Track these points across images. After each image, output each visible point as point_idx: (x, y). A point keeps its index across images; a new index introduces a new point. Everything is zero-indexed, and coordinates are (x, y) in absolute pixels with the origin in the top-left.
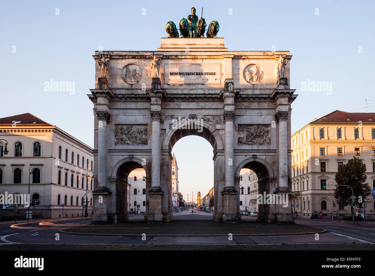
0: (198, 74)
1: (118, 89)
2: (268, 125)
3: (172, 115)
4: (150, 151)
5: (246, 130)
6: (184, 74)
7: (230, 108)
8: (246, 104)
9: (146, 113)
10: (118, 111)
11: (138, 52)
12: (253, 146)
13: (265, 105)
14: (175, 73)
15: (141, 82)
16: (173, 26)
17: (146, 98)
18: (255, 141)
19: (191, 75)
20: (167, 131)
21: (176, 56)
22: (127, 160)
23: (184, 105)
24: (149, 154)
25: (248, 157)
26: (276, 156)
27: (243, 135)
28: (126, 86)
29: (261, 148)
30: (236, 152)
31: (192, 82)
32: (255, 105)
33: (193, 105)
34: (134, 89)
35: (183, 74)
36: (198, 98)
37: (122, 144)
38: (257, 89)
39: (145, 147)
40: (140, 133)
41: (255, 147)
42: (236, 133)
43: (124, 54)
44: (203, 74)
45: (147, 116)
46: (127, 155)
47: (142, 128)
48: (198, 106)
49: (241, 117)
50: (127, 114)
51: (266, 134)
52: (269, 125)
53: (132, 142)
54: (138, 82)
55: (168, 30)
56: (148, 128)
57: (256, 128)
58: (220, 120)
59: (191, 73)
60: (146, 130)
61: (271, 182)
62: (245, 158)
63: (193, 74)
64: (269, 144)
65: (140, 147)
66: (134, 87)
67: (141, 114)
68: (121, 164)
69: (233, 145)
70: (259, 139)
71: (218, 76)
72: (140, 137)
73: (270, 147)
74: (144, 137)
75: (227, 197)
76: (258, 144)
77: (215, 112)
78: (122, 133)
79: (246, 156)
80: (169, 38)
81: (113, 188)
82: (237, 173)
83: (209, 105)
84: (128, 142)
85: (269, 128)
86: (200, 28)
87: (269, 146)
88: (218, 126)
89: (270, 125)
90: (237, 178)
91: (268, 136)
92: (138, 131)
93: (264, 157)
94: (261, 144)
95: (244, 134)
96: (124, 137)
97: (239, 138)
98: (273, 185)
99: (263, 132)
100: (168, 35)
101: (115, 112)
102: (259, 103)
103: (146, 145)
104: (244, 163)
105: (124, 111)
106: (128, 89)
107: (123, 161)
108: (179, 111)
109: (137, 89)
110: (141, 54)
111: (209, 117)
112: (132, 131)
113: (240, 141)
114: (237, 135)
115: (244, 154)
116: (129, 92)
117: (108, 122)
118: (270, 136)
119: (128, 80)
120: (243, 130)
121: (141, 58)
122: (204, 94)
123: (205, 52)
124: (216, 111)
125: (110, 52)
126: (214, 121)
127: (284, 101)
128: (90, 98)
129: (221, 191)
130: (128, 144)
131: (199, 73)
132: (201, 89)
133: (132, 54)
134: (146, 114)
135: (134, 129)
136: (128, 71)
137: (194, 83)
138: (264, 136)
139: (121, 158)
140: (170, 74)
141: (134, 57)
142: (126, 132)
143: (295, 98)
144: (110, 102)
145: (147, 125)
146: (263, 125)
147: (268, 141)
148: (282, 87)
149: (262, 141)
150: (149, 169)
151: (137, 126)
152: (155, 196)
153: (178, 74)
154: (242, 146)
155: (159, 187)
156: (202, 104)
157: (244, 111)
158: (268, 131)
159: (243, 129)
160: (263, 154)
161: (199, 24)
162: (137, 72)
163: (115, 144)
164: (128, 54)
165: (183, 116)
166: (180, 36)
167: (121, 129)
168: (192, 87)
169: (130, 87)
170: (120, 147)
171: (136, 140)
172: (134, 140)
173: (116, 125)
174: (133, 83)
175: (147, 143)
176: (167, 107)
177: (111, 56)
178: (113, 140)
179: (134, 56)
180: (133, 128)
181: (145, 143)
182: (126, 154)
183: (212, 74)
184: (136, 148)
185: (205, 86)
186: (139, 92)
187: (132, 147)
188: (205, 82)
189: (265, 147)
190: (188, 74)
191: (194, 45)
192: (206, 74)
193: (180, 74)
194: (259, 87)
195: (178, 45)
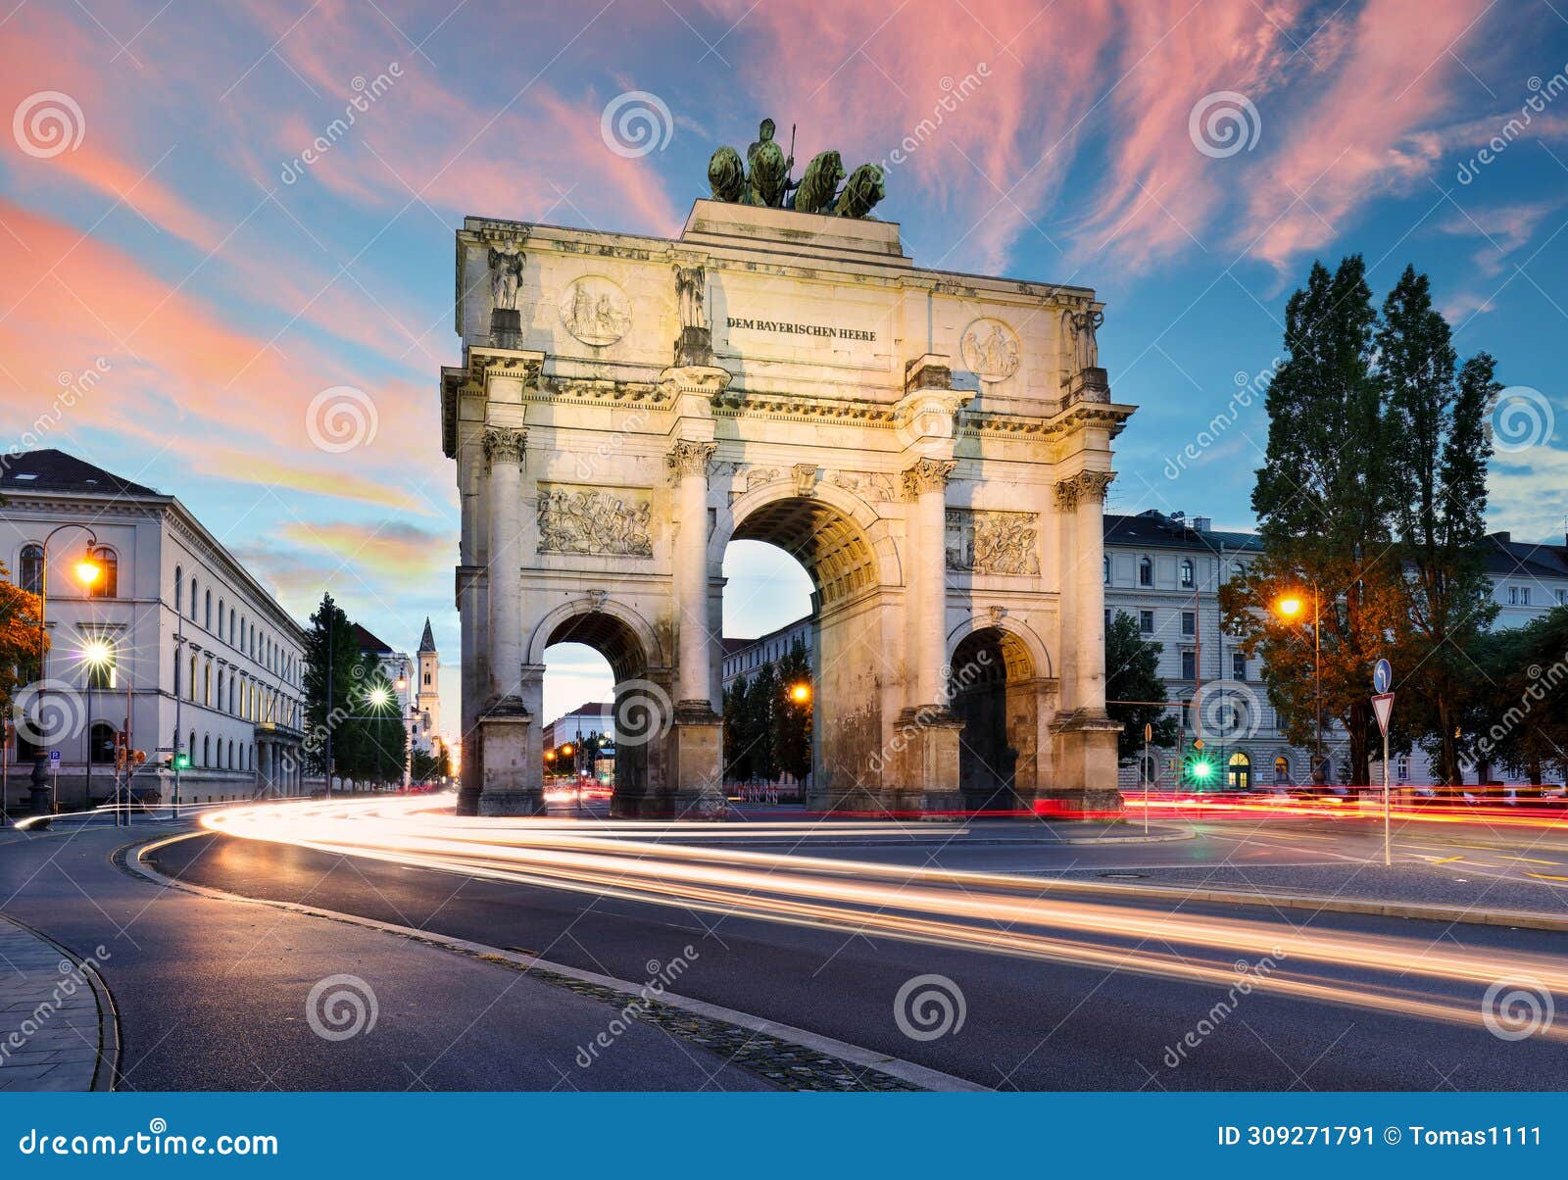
0: (819, 331)
2: (1032, 514)
3: (735, 463)
4: (660, 580)
5: (967, 529)
6: (775, 327)
7: (935, 451)
8: (966, 446)
9: (649, 449)
12: (990, 579)
14: (745, 321)
15: (630, 341)
16: (735, 163)
17: (651, 394)
18: (996, 564)
19: (796, 332)
20: (720, 514)
21: (751, 265)
22: (582, 608)
23: (774, 430)
24: (657, 589)
25: (975, 614)
26: (1053, 612)
27: (959, 542)
28: (579, 349)
29: (1013, 584)
31: (801, 356)
32: (996, 449)
33: (804, 433)
34: (606, 364)
35: (772, 328)
36: (823, 412)
37: (562, 550)
38: (1001, 398)
39: (641, 565)
40: (624, 518)
41: (996, 583)
43: (572, 236)
44: (835, 335)
45: (650, 460)
46: (580, 591)
47: (632, 499)
48: (821, 437)
49: (953, 486)
50: (581, 449)
51: (1025, 543)
52: (1035, 516)
53: (597, 548)
56: (656, 499)
57: (997, 523)
58: (890, 491)
59: (796, 326)
60: (646, 508)
61: (1042, 693)
62: (965, 615)
63: (802, 330)
64: (1036, 573)
65: (626, 565)
66: (604, 355)
67: (627, 453)
68: (558, 621)
70: (1007, 558)
71: (882, 347)
72: (626, 531)
73: (1039, 586)
74: (639, 531)
76: (1004, 574)
77: (875, 463)
78: (561, 513)
79: (969, 610)
81: (533, 703)
83: (856, 436)
84: (584, 545)
85: (1035, 526)
86: (826, 181)
87: (1036, 581)
88: (884, 510)
89: (1037, 514)
91: (1031, 551)
92: (619, 509)
93: (1023, 616)
94: (1013, 574)
95: (961, 537)
96: (570, 526)
97: (949, 552)
98: (1048, 703)
99: (1018, 536)
102: (1008, 444)
103: (648, 559)
104: (963, 632)
105: (572, 437)
106: (585, 361)
107: (566, 612)
108: (758, 450)
109: (616, 365)
110: (630, 243)
111: (854, 476)
112: (597, 507)
113: (951, 563)
115: (969, 603)
116: (590, 371)
117: (521, 468)
118: (1037, 549)
119: (584, 328)
120: (959, 529)
121: (629, 256)
122: (843, 399)
124: (879, 459)
125: (519, 226)
126: (873, 490)
127: (1096, 441)
129: (892, 721)
130: (583, 552)
131: (822, 330)
132: (832, 383)
133: (597, 240)
134: (649, 454)
135: (606, 501)
136: (582, 300)
137: (807, 361)
138: (1020, 548)
139: (561, 599)
140: (729, 322)
141: (604, 252)
142: (577, 511)
145: (648, 489)
146: (1017, 513)
147: (1033, 565)
148: (1092, 396)
149: (1016, 564)
151: (617, 494)
152: (697, 734)
153: (755, 326)
154: (955, 577)
155: (708, 704)
156: (835, 433)
157: (965, 464)
158: (1032, 534)
159: (958, 524)
160: (1020, 604)
161: (822, 169)
162: (615, 306)
163: (539, 550)
164: (586, 238)
165: (772, 468)
167: (560, 497)
169: (589, 354)
170: (557, 561)
171: (612, 540)
172: (607, 540)
173: (540, 483)
174: (601, 342)
175: (651, 554)
178: (531, 535)
179: (606, 249)
180: (599, 499)
181: (644, 551)
182: (576, 585)
183: (865, 336)
184: (615, 565)
185: (842, 376)
186: (623, 374)
187: (599, 564)
188: (843, 360)
189: (1025, 584)
190: (789, 329)
191: (807, 235)
192: (844, 334)
193: (761, 326)
194: (1007, 393)
195: (753, 229)
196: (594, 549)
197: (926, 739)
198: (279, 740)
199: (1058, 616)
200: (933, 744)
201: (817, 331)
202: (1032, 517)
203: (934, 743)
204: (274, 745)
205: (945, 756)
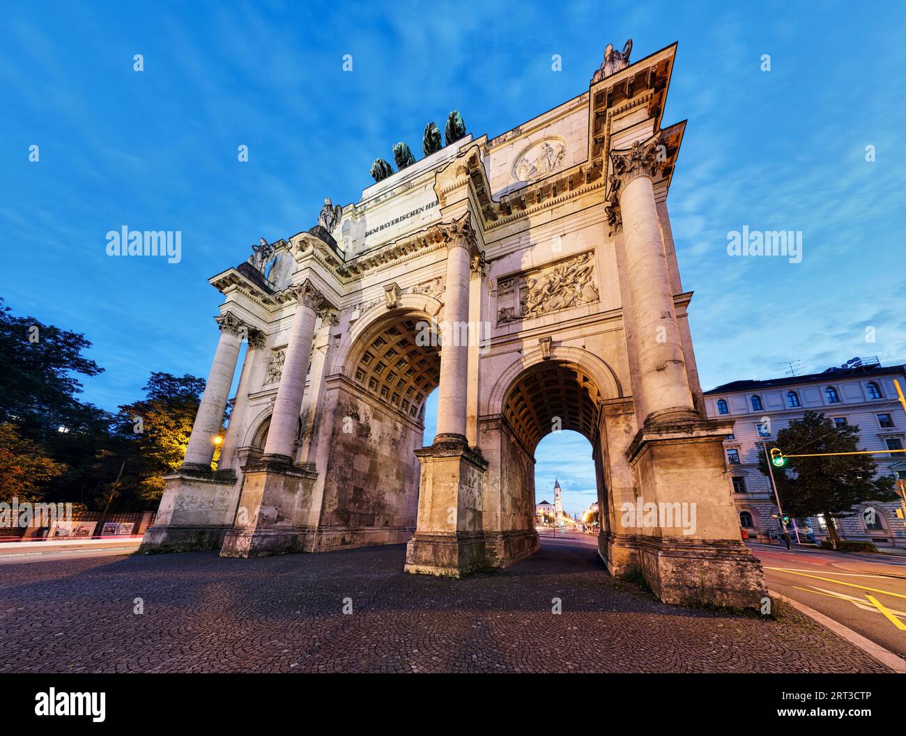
0: (414, 213)
2: (587, 253)
5: (520, 289)
7: (454, 216)
13: (574, 206)
25: (524, 352)
26: (619, 329)
27: (512, 302)
29: (566, 315)
32: (543, 217)
37: (272, 381)
41: (548, 321)
42: (493, 300)
44: (423, 210)
49: (504, 260)
52: (590, 254)
57: (551, 274)
59: (401, 217)
61: (612, 416)
62: (517, 357)
64: (595, 300)
68: (261, 419)
70: (559, 297)
73: (598, 308)
76: (556, 311)
78: (278, 363)
79: (519, 351)
82: (491, 403)
85: (590, 262)
87: (594, 307)
89: (593, 251)
90: (491, 418)
91: (590, 283)
93: (579, 343)
94: (566, 308)
95: (514, 297)
97: (501, 312)
98: (623, 427)
99: (572, 277)
102: (555, 210)
104: (513, 372)
105: (286, 322)
107: (264, 416)
108: (369, 291)
113: (503, 319)
114: (496, 306)
115: (515, 346)
118: (594, 280)
120: (513, 291)
126: (439, 287)
138: (575, 285)
139: (265, 407)
146: (572, 259)
147: (590, 294)
149: (570, 300)
154: (507, 327)
156: (416, 263)
157: (514, 240)
158: (588, 271)
159: (511, 288)
160: (576, 332)
167: (280, 355)
170: (268, 387)
173: (273, 350)
176: (353, 291)
178: (263, 377)
189: (582, 311)
190: (397, 221)
193: (382, 228)
197: (422, 471)
199: (623, 332)
200: (429, 477)
202: (587, 256)
203: (431, 475)
205: (442, 490)
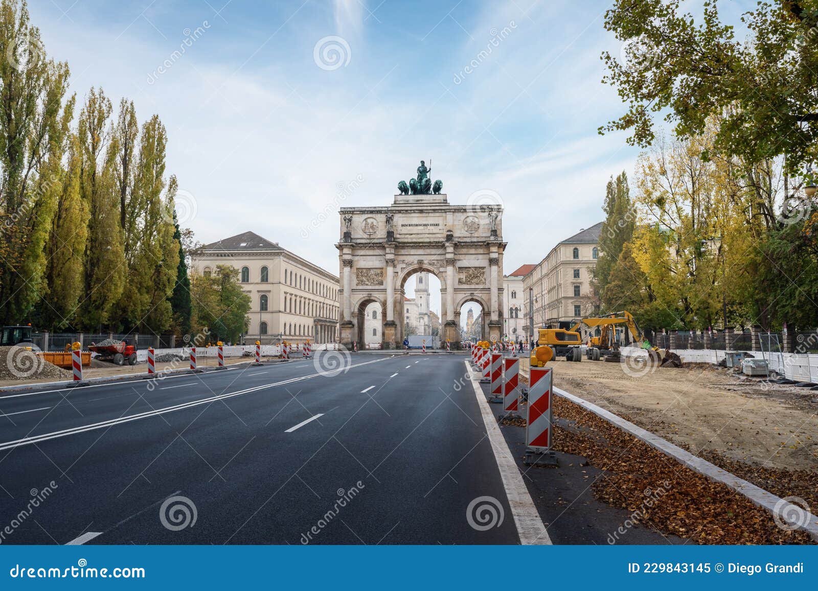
1: (357, 239)
3: (403, 260)
4: (385, 290)
5: (465, 272)
6: (413, 225)
7: (449, 256)
8: (464, 251)
10: (358, 257)
11: (375, 207)
12: (471, 285)
13: (481, 251)
14: (406, 224)
15: (377, 233)
16: (404, 185)
17: (381, 246)
18: (472, 282)
20: (399, 274)
21: (407, 211)
22: (366, 297)
23: (413, 252)
24: (384, 293)
25: (466, 295)
26: (489, 293)
27: (463, 276)
28: (366, 236)
29: (478, 287)
30: (456, 290)
31: (420, 232)
32: (472, 251)
33: (420, 251)
34: (372, 239)
36: (425, 246)
38: (474, 237)
39: (382, 287)
40: (377, 276)
41: (473, 286)
42: (456, 275)
43: (364, 209)
44: (429, 225)
45: (382, 262)
47: (379, 271)
48: (425, 252)
49: (460, 261)
50: (366, 260)
51: (481, 275)
54: (375, 232)
55: (400, 188)
56: (384, 271)
58: (443, 265)
60: (382, 273)
61: (486, 316)
62: (464, 296)
63: (420, 225)
64: (484, 283)
65: (377, 287)
66: (372, 237)
67: (377, 260)
68: (361, 301)
69: (454, 285)
70: (476, 280)
71: (440, 227)
72: (377, 279)
73: (485, 286)
74: (380, 278)
75: (448, 328)
76: (475, 284)
77: (439, 258)
78: (362, 276)
80: (401, 195)
81: (355, 321)
82: (457, 308)
83: (433, 251)
84: (367, 283)
85: (484, 270)
88: (442, 269)
89: (485, 267)
90: (457, 313)
91: (483, 277)
92: (375, 273)
93: (480, 295)
94: (477, 284)
96: (364, 279)
97: (460, 279)
98: (488, 318)
100: (400, 192)
101: (356, 258)
102: (475, 249)
103: (382, 285)
104: (463, 300)
105: (363, 257)
106: (368, 239)
107: (363, 299)
108: (409, 256)
109: (374, 239)
110: (377, 209)
111: (435, 261)
112: (370, 273)
113: (460, 282)
114: (458, 276)
115: (465, 292)
116: (368, 241)
117: (351, 267)
118: (485, 276)
119: (367, 231)
120: (463, 272)
121: (377, 213)
122: (430, 242)
123: (431, 206)
124: (440, 256)
125: (352, 208)
126: (439, 265)
127: (494, 249)
128: (337, 247)
129: (444, 324)
130: (367, 285)
132: (427, 238)
133: (370, 209)
134: (382, 260)
135: (372, 272)
136: (367, 224)
139: (362, 296)
140: (402, 225)
141: (372, 212)
142: (366, 275)
143: (506, 245)
144: (352, 250)
145: (382, 268)
146: (480, 268)
147: (484, 281)
148: (492, 238)
150: (384, 304)
151: (375, 270)
152: (389, 329)
154: (461, 285)
155: (393, 321)
156: (428, 251)
157: (464, 256)
158: (483, 273)
160: (480, 292)
162: (375, 224)
163: (357, 284)
164: (367, 209)
166: (410, 193)
168: (419, 236)
169: (368, 237)
170: (361, 287)
171: (374, 281)
172: (372, 281)
173: (357, 269)
174: (371, 233)
176: (400, 253)
177: (353, 212)
178: (355, 281)
181: (381, 283)
182: (365, 293)
183: (437, 225)
184: (374, 287)
185: (430, 236)
186: (376, 241)
187: (370, 287)
188: (431, 232)
189: (481, 286)
190: (417, 225)
191: (421, 200)
192: (431, 225)
193: (409, 225)
194: (476, 235)
195: (408, 201)
196: (369, 284)
198: (324, 323)
201: (424, 225)
202: (483, 268)
204: (321, 325)
